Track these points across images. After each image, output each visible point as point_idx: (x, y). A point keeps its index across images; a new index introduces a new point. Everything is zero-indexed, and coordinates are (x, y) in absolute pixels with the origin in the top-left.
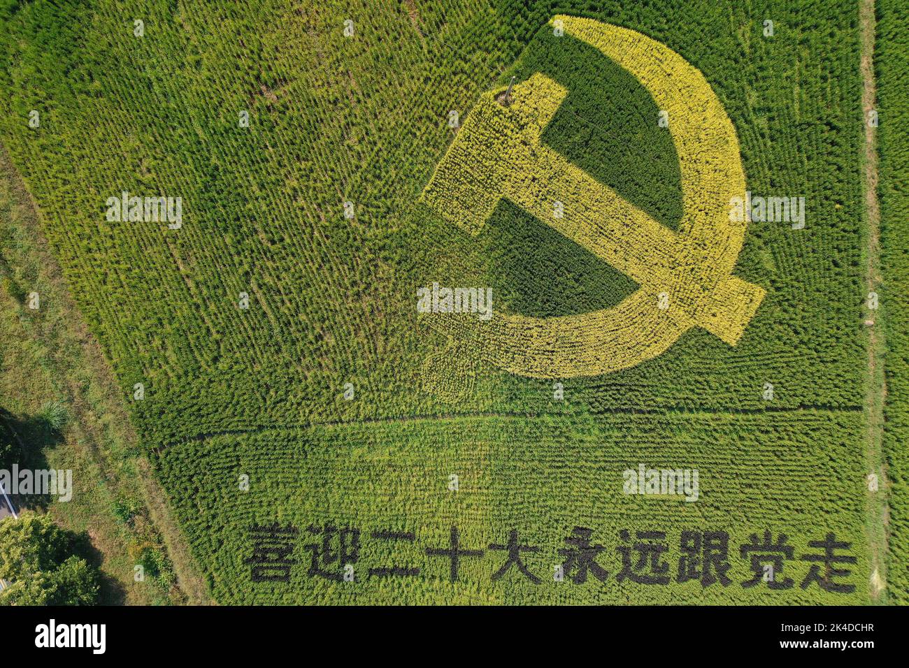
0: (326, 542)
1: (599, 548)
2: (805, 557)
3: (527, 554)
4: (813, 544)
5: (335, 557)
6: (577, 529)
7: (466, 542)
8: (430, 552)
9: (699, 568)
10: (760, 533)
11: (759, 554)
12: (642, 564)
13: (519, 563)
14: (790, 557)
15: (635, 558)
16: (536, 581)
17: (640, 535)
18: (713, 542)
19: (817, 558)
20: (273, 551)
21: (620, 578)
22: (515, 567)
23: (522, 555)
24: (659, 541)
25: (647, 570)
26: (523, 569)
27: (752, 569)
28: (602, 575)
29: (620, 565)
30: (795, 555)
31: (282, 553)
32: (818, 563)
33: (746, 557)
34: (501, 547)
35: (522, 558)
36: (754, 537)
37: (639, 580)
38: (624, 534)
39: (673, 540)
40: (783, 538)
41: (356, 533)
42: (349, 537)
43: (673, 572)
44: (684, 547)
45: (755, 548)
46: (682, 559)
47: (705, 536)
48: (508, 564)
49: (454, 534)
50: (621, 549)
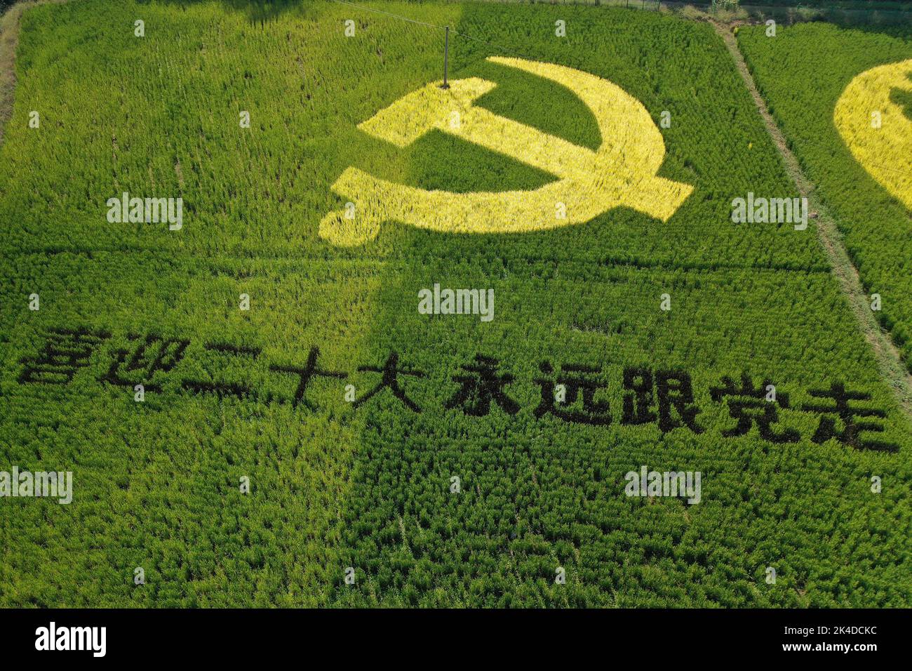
0: (141, 349)
1: (509, 380)
2: (806, 408)
3: (409, 377)
4: (815, 393)
5: (145, 365)
6: (479, 358)
7: (327, 361)
8: (274, 368)
9: (654, 409)
10: (736, 375)
11: (737, 398)
13: (395, 386)
14: (786, 406)
15: (560, 392)
16: (417, 409)
17: (566, 367)
18: (670, 382)
19: (827, 410)
21: (539, 413)
22: (389, 389)
23: (400, 380)
24: (595, 375)
25: (578, 405)
26: (399, 393)
27: (733, 415)
28: (511, 407)
29: (538, 399)
30: (792, 403)
31: (75, 357)
32: (830, 416)
33: (720, 401)
34: (375, 369)
35: (400, 382)
36: (726, 380)
37: (567, 417)
38: (546, 367)
39: (613, 375)
40: (768, 383)
41: (185, 343)
42: (173, 347)
43: (616, 409)
44: (628, 384)
45: (731, 391)
46: (628, 399)
47: (658, 374)
48: (378, 388)
49: (314, 353)
50: (539, 382)
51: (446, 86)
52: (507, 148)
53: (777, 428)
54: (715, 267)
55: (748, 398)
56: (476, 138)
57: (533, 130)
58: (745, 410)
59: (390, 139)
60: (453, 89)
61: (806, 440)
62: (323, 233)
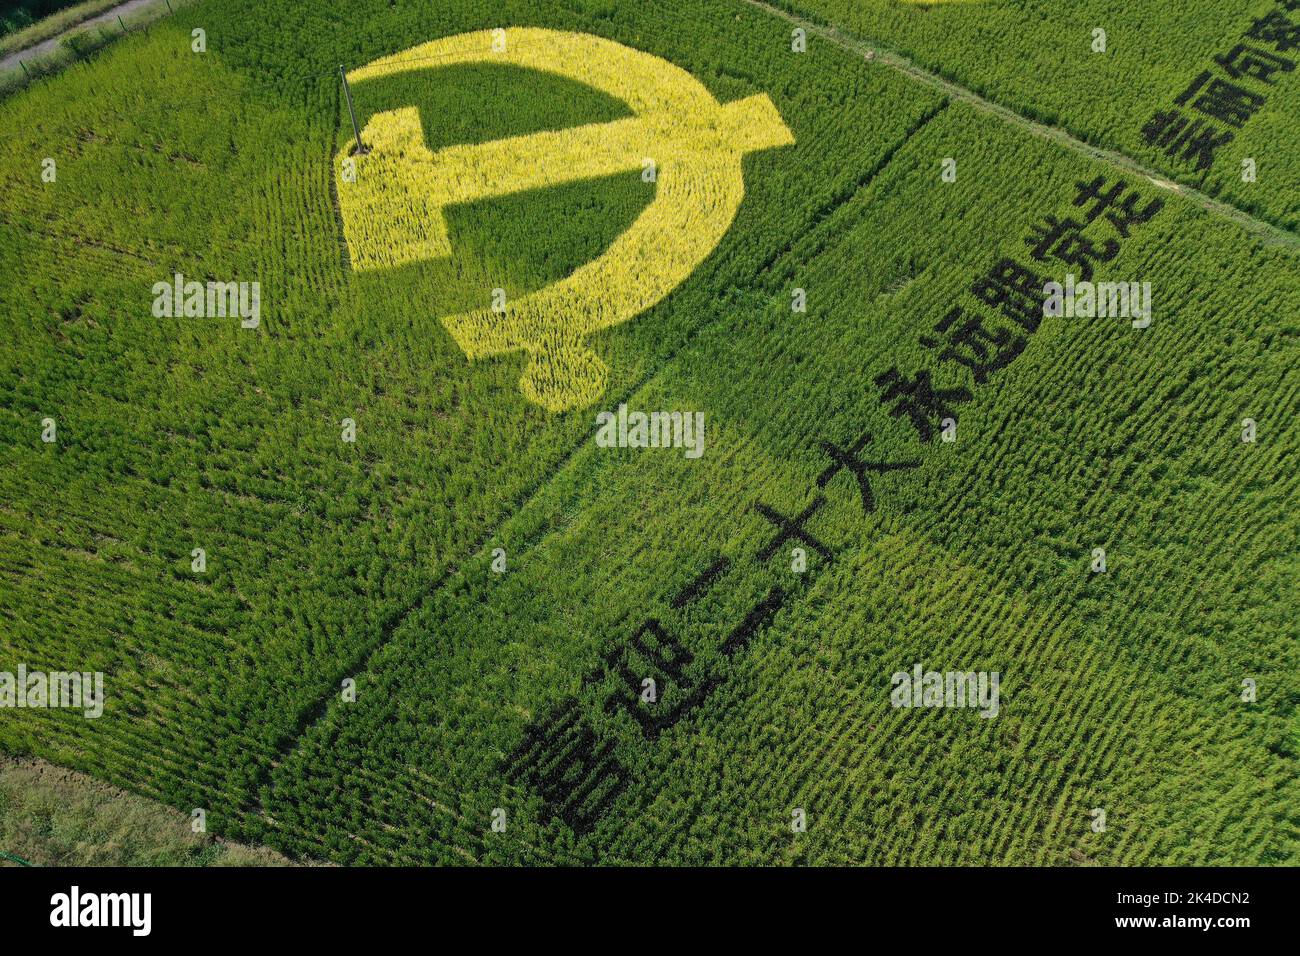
1: (923, 376)
2: (1091, 216)
3: (866, 448)
4: (1079, 203)
6: (879, 380)
7: (791, 505)
8: (763, 556)
10: (1027, 231)
11: (1054, 246)
12: (980, 350)
13: (872, 467)
14: (1080, 227)
15: (967, 351)
16: (916, 464)
17: (941, 327)
18: (1006, 274)
19: (1100, 208)
20: (567, 763)
21: (982, 380)
22: (873, 475)
23: (865, 456)
24: (963, 315)
25: (992, 349)
26: (882, 467)
27: (1069, 262)
28: (962, 395)
29: (963, 370)
30: (1081, 221)
31: (582, 752)
32: (1107, 211)
33: (1049, 259)
34: (831, 471)
35: (867, 457)
36: (1029, 240)
37: (1001, 364)
38: (927, 342)
39: (971, 305)
40: (1051, 220)
41: (653, 625)
43: (1017, 330)
44: (993, 302)
45: (1044, 246)
46: (1006, 311)
47: (992, 276)
48: (861, 479)
49: (767, 512)
50: (944, 357)
51: (362, 148)
52: (558, 175)
53: (1099, 247)
54: (888, 157)
55: (1059, 241)
56: (510, 185)
57: (544, 134)
58: (1069, 251)
59: (423, 256)
60: (378, 145)
61: (1120, 240)
62: (555, 406)
